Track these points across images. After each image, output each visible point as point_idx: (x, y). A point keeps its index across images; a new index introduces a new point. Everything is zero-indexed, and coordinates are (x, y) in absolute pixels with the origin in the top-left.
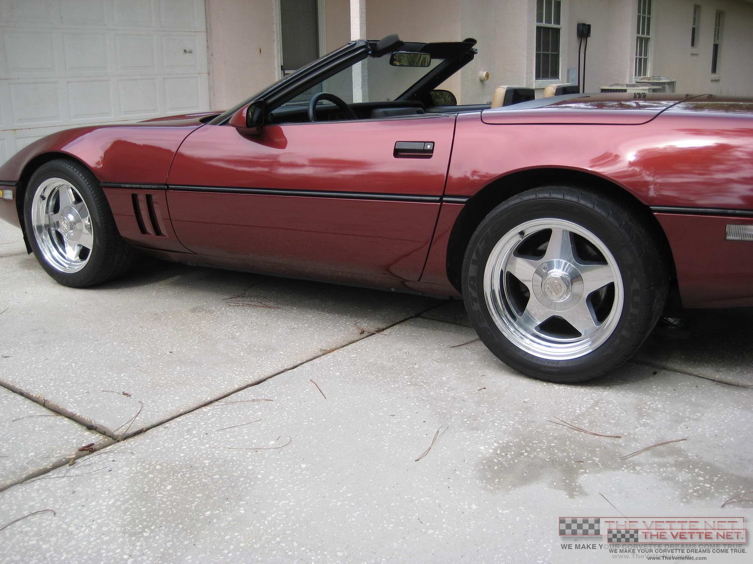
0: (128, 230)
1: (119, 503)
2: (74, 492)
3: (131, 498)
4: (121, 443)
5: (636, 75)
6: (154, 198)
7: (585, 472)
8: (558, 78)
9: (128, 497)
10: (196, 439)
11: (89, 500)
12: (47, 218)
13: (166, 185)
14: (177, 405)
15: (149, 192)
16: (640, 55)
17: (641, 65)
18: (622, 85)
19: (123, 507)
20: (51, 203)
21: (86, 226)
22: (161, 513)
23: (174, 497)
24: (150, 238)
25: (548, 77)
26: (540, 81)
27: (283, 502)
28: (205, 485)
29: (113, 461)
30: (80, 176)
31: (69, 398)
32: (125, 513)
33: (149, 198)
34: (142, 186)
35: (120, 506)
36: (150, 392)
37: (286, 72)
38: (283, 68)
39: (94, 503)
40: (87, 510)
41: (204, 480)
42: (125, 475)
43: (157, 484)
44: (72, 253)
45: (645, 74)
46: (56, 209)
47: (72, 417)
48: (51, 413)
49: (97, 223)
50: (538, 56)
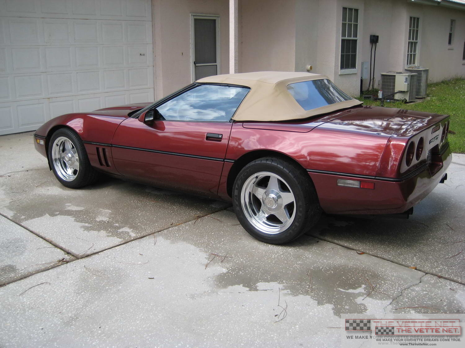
0: (95, 164)
1: (74, 282)
2: (58, 277)
3: (79, 281)
4: (79, 260)
5: (407, 64)
6: (106, 150)
7: (261, 282)
8: (356, 68)
9: (78, 280)
10: (109, 260)
11: (64, 281)
12: (59, 155)
13: (111, 144)
14: (105, 246)
15: (104, 147)
16: (411, 51)
17: (411, 58)
18: (394, 72)
19: (76, 284)
20: (61, 148)
21: (76, 160)
22: (89, 287)
23: (96, 281)
24: (104, 168)
25: (349, 67)
26: (343, 70)
27: (137, 285)
28: (109, 277)
29: (75, 267)
30: (74, 137)
31: (61, 240)
32: (76, 286)
33: (104, 150)
34: (101, 144)
35: (74, 284)
36: (96, 239)
37: (197, 65)
38: (195, 63)
39: (65, 282)
40: (62, 284)
41: (109, 276)
42: (79, 272)
43: (91, 276)
44: (70, 171)
45: (414, 63)
46: (64, 150)
47: (61, 249)
48: (53, 247)
49: (81, 160)
50: (342, 56)
